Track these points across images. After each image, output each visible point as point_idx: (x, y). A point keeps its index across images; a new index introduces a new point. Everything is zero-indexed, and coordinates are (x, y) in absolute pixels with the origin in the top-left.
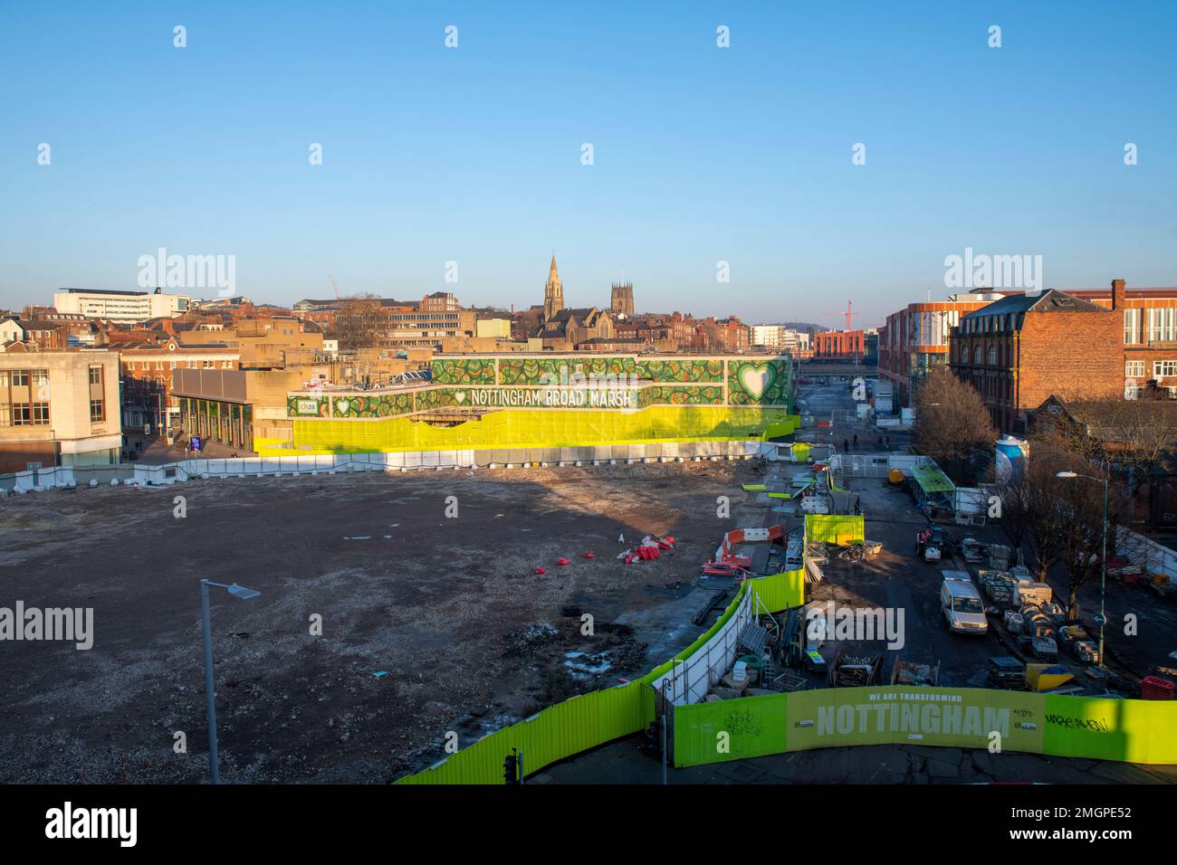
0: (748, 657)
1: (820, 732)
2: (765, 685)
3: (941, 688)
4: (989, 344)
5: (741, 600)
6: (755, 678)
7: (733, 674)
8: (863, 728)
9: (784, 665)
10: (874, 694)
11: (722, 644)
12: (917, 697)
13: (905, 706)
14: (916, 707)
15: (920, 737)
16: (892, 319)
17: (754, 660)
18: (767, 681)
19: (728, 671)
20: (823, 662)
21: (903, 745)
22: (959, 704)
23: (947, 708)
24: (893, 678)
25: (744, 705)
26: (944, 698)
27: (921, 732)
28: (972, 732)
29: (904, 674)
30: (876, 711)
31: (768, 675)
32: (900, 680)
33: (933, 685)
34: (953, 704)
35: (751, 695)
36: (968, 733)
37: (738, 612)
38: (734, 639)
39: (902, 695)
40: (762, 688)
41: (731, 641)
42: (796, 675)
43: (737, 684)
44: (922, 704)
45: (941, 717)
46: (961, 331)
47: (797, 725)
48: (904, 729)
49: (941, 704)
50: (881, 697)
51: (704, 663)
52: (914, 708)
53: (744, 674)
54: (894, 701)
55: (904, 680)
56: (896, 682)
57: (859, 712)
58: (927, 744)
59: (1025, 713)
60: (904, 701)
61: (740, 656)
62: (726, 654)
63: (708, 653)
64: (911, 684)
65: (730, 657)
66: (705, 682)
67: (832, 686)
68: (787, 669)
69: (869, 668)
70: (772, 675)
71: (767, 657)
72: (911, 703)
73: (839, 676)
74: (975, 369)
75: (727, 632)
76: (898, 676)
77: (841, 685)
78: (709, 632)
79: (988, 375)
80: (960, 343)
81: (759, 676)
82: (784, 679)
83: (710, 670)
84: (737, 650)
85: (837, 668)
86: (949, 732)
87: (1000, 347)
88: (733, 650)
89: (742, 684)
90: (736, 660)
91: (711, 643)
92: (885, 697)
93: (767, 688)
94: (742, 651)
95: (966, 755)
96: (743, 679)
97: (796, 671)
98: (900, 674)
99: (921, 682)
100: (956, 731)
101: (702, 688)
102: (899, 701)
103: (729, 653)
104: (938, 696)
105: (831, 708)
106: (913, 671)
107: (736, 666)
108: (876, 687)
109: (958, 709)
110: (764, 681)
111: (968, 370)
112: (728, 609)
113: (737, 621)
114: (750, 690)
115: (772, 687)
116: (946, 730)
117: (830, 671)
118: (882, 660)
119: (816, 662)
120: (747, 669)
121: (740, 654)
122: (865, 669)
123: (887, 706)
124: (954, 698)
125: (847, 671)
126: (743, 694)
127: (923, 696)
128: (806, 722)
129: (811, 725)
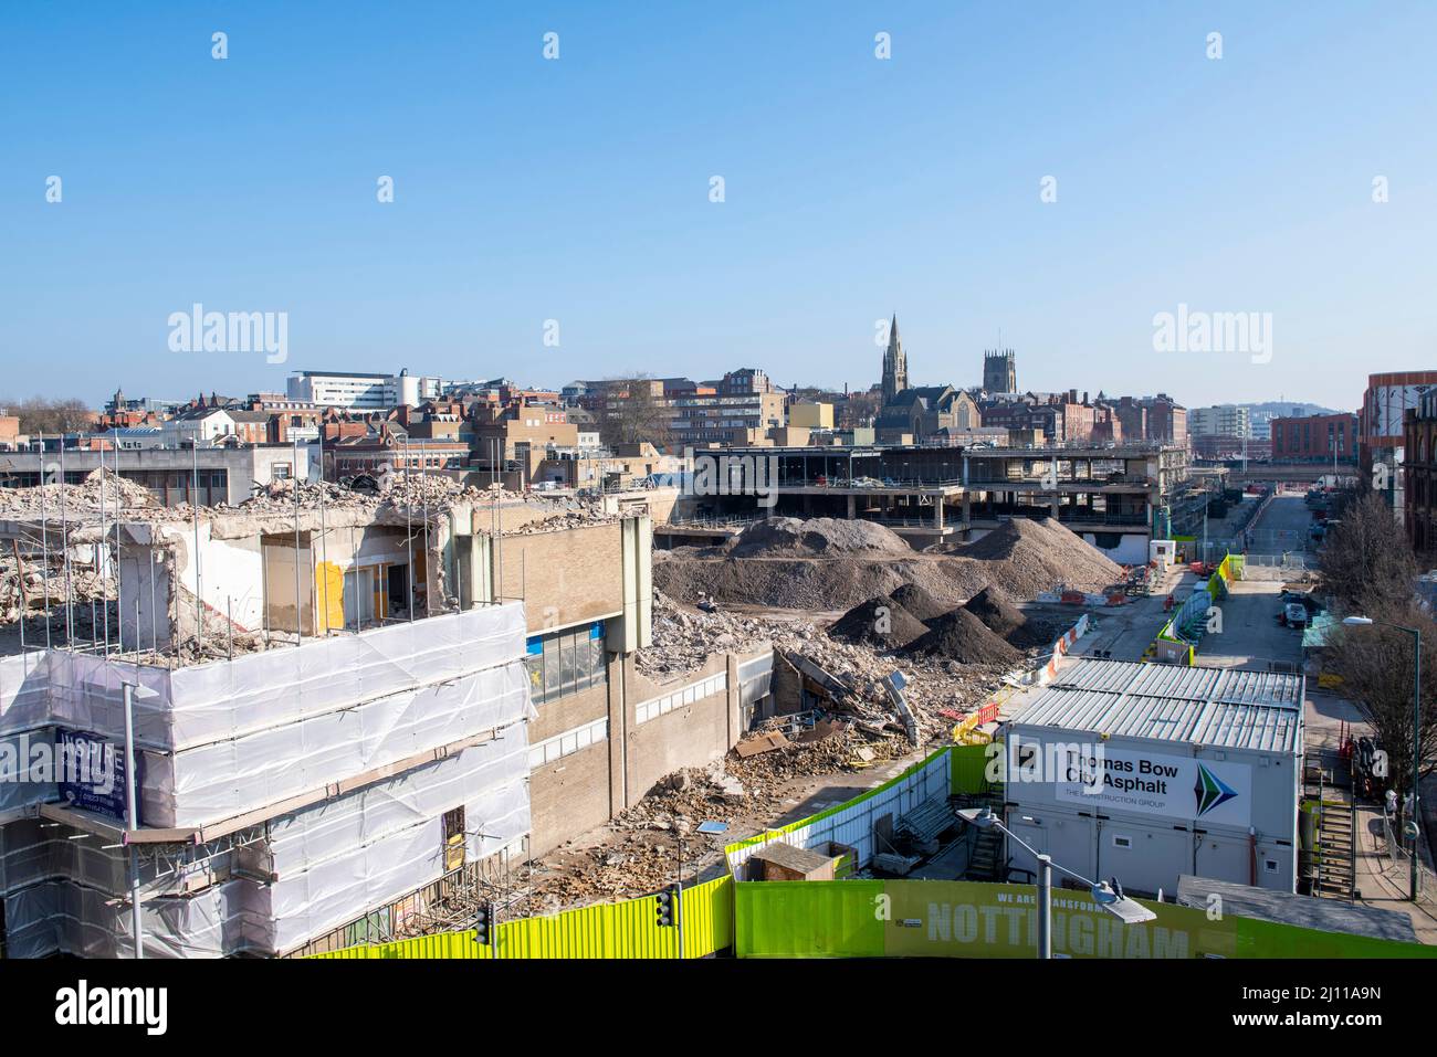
1: (932, 937)
8: (990, 936)
10: (1004, 894)
12: (1063, 903)
27: (1069, 951)
30: (1007, 918)
47: (899, 923)
50: (1014, 900)
57: (984, 916)
123: (1021, 912)
127: (1070, 902)
128: (912, 921)
129: (919, 925)
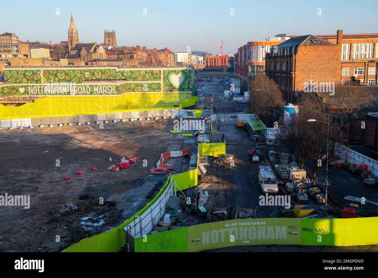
0: (171, 211)
1: (204, 244)
2: (179, 224)
3: (257, 219)
4: (282, 61)
5: (167, 185)
6: (174, 221)
7: (164, 220)
8: (223, 240)
9: (188, 214)
10: (227, 224)
11: (159, 206)
12: (246, 224)
13: (241, 228)
14: (246, 228)
15: (248, 242)
16: (240, 49)
17: (174, 213)
18: (180, 222)
19: (162, 219)
20: (206, 211)
21: (241, 246)
22: (264, 225)
23: (259, 228)
24: (236, 216)
25: (168, 234)
26: (258, 223)
27: (248, 239)
28: (270, 237)
29: (241, 214)
30: (228, 232)
31: (180, 219)
32: (239, 216)
33: (254, 218)
34: (262, 226)
35: (172, 229)
36: (269, 238)
37: (166, 191)
38: (164, 203)
39: (240, 223)
40: (178, 225)
41: (163, 205)
42: (194, 218)
43: (166, 225)
44: (248, 226)
45: (257, 232)
46: (270, 55)
47: (193, 241)
48: (241, 239)
49: (257, 226)
50: (231, 225)
51: (150, 216)
52: (245, 229)
53: (169, 220)
54: (236, 226)
55: (241, 216)
56: (238, 218)
57: (221, 232)
58: (251, 245)
59: (293, 227)
60: (241, 226)
61: (167, 212)
62: (160, 211)
63: (151, 211)
64: (244, 218)
65: (163, 212)
66: (150, 225)
67: (209, 222)
68: (189, 216)
69: (225, 212)
70: (182, 219)
71: (180, 211)
72: (244, 226)
73: (212, 217)
74: (276, 73)
75: (161, 201)
76: (238, 215)
77: (213, 221)
78: (152, 201)
79: (282, 76)
80: (270, 61)
81: (176, 220)
82: (188, 221)
83: (153, 219)
84: (166, 209)
85: (211, 213)
86: (260, 239)
87: (287, 62)
88: (164, 209)
89: (168, 224)
90: (165, 213)
91: (153, 206)
92: (232, 225)
93: (180, 225)
94: (168, 209)
95: (268, 248)
96: (168, 222)
97: (194, 216)
98: (240, 214)
99: (249, 217)
100: (264, 238)
101: (149, 228)
102: (238, 226)
103: (162, 210)
104: (255, 223)
105: (208, 232)
106: (245, 212)
107: (165, 217)
108: (228, 221)
109: (264, 228)
110: (179, 222)
111: (273, 73)
112: (161, 190)
113: (166, 195)
114: (172, 227)
115: (182, 225)
116: (259, 238)
117: (208, 215)
118: (231, 208)
119: (202, 211)
120: (170, 217)
121: (167, 210)
122: (224, 213)
123: (233, 229)
124: (262, 223)
125: (216, 214)
126: (169, 229)
127: (249, 223)
128: (197, 240)
129: (199, 241)
